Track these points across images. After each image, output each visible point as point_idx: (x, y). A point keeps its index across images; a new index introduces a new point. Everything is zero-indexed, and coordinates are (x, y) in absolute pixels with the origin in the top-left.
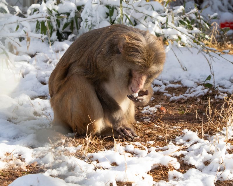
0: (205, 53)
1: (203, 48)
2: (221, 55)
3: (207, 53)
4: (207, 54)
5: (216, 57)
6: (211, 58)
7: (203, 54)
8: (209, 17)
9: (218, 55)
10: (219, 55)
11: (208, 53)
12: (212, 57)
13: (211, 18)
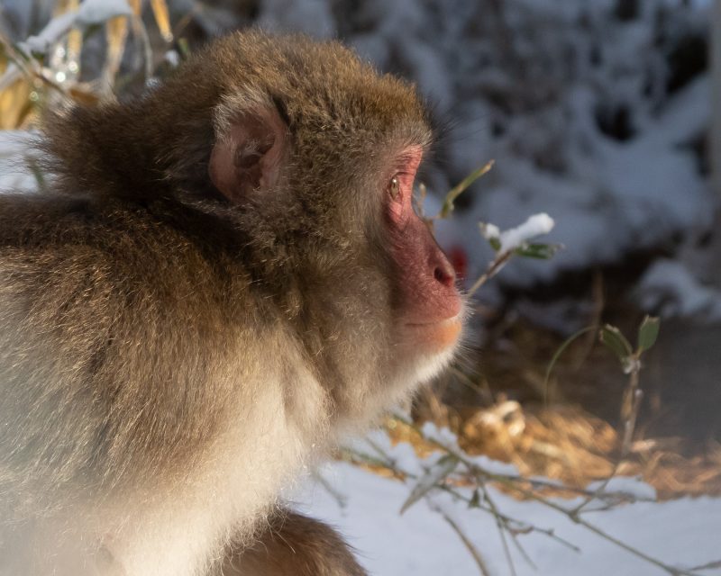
0: (463, 505)
1: (447, 465)
2: (584, 516)
3: (475, 502)
4: (475, 511)
5: (550, 533)
6: (507, 534)
7: (438, 509)
8: (495, 244)
9: (564, 519)
10: (573, 515)
11: (482, 502)
12: (514, 533)
13: (503, 251)
